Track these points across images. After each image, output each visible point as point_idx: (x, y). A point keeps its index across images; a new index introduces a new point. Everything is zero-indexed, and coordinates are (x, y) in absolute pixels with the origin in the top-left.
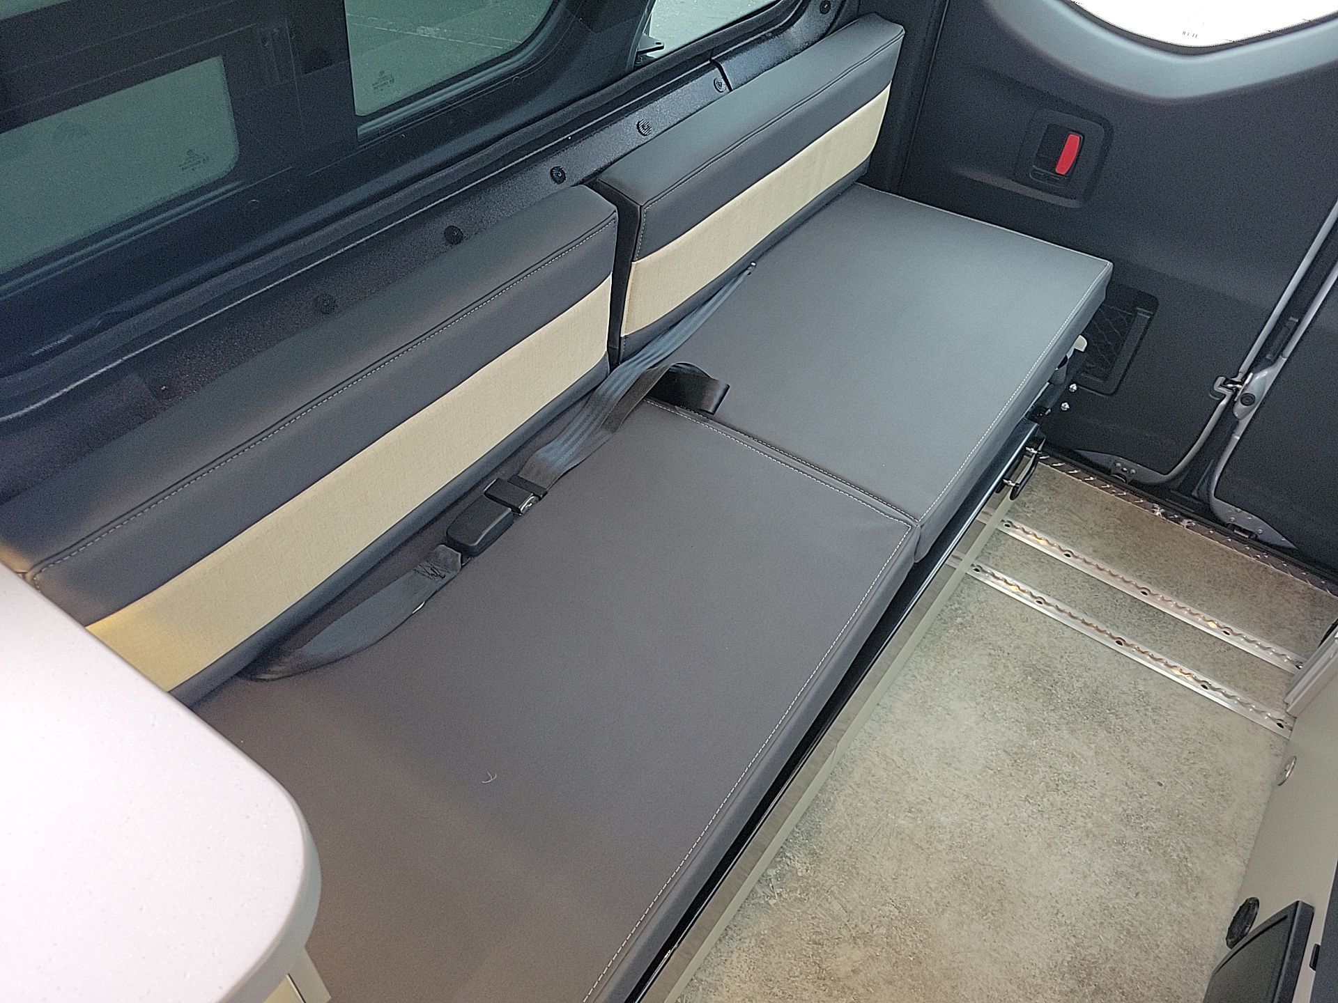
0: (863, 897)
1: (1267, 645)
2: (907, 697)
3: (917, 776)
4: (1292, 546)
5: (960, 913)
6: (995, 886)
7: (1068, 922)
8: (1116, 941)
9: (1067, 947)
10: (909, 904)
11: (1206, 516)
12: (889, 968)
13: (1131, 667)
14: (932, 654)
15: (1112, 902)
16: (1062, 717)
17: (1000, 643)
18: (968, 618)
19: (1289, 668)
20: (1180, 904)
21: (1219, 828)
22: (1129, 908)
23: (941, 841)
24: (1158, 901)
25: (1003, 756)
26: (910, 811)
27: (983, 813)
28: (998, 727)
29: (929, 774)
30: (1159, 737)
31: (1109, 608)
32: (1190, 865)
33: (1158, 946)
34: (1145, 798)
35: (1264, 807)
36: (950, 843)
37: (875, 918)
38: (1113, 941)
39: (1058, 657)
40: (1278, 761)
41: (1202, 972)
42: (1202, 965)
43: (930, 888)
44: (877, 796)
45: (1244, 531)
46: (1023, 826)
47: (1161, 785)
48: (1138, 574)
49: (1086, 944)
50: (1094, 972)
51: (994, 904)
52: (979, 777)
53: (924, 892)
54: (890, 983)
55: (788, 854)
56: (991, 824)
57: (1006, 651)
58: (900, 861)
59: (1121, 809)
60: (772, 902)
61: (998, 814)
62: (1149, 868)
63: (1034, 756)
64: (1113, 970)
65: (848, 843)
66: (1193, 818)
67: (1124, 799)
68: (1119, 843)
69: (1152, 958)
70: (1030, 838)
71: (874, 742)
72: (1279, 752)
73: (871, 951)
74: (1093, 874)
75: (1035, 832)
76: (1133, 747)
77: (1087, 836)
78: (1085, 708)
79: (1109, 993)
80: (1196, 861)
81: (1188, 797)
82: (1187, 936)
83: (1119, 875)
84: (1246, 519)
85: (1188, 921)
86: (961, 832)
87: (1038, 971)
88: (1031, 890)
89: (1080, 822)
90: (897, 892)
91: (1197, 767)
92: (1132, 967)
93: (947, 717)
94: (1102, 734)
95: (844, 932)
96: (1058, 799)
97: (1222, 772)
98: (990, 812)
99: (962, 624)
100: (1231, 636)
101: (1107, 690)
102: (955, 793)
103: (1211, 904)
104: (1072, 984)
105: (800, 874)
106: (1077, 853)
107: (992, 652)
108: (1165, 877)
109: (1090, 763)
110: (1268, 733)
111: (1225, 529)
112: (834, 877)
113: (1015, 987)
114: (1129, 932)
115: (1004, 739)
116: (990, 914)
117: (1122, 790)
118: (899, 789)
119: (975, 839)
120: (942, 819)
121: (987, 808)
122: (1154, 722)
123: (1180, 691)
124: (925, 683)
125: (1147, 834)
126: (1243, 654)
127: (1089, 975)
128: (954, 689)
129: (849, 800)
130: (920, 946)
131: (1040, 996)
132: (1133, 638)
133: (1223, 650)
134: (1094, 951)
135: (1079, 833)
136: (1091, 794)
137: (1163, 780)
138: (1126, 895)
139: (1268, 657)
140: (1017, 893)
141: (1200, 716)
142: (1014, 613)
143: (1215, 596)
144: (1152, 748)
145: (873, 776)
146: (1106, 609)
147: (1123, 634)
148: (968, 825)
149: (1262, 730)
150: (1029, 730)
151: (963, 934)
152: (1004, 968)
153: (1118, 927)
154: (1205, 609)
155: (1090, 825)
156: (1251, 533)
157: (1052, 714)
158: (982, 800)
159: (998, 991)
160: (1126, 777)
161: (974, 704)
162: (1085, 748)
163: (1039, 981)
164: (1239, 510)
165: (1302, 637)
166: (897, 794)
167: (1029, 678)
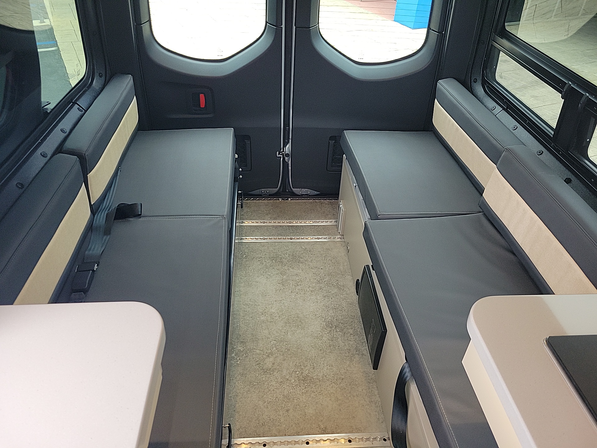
0: (264, 344)
1: (327, 221)
2: (242, 285)
3: (259, 304)
4: (319, 193)
5: (292, 331)
6: (297, 318)
7: (320, 315)
8: (333, 312)
9: (323, 321)
10: (277, 337)
11: (294, 195)
12: (282, 357)
13: (298, 244)
14: (243, 269)
15: (327, 304)
16: (288, 266)
17: (260, 256)
18: (247, 254)
19: (335, 224)
20: (342, 295)
21: (341, 271)
22: (332, 303)
23: (276, 317)
24: (337, 297)
25: (279, 285)
26: (263, 314)
27: (283, 303)
28: (273, 278)
29: (262, 302)
30: (314, 257)
31: (283, 231)
32: (339, 284)
33: (343, 307)
34: (320, 274)
35: (348, 260)
36: (279, 316)
37: (270, 347)
38: (333, 313)
39: (278, 251)
40: (345, 248)
41: (356, 307)
42: (355, 305)
43: (280, 330)
44: (251, 316)
45: (305, 195)
46: (295, 299)
47: (322, 269)
48: (285, 219)
49: (327, 318)
50: (333, 323)
51: (299, 323)
52: (276, 294)
53: (279, 332)
54: (285, 360)
55: (235, 347)
56: (286, 304)
57: (263, 257)
58: (268, 329)
59: (316, 281)
60: (238, 362)
61: (287, 300)
62: (331, 291)
63: (287, 280)
64: (336, 320)
65: (250, 333)
66: (334, 272)
67: (315, 278)
68: (320, 289)
69: (344, 311)
70: (298, 302)
71: (241, 302)
72: (344, 245)
73: (275, 356)
74: (319, 301)
75: (299, 299)
76: (310, 263)
77: (312, 292)
78: (293, 261)
79: (339, 326)
80: (340, 282)
81: (330, 268)
82: (348, 301)
83: (325, 297)
84: (304, 191)
85: (347, 297)
86: (280, 311)
87: (319, 332)
88: (306, 314)
89: (308, 290)
90: (272, 337)
91: (328, 260)
92: (340, 316)
93: (257, 283)
94: (301, 265)
95: (264, 356)
96: (299, 287)
97: (334, 257)
98: (284, 301)
99: (246, 257)
100: (317, 223)
101: (295, 253)
102: (272, 302)
103: (349, 290)
104: (329, 329)
105: (242, 350)
106: (312, 298)
107: (259, 259)
108: (336, 290)
109: (302, 274)
110: (339, 242)
111: (301, 196)
112: (252, 344)
113: (316, 339)
114: (335, 309)
115: (277, 280)
116: (299, 326)
117: (314, 276)
118: (256, 311)
119: (285, 310)
120: (273, 311)
121: (283, 301)
122: (311, 254)
123: (313, 243)
124: (245, 278)
125: (326, 283)
126: (323, 226)
127: (332, 324)
128: (255, 275)
129: (244, 322)
130: (287, 346)
131: (323, 337)
132: (294, 236)
133: (317, 227)
134: (330, 318)
135: (310, 292)
136: (307, 281)
137: (322, 267)
138: (329, 300)
139: (328, 224)
140: (303, 317)
141: (321, 247)
142: (259, 246)
143: (308, 215)
144: (315, 261)
145: (246, 311)
146: (282, 232)
147: (291, 236)
148: (281, 308)
149: (338, 242)
150: (281, 274)
151: (296, 335)
152: (311, 337)
153: (332, 309)
154: (307, 219)
155: (311, 289)
156: (307, 195)
157: (285, 267)
158: (280, 299)
159: (312, 343)
160: (313, 272)
161: (263, 276)
162: (299, 270)
163: (321, 334)
164: (301, 189)
165: (334, 215)
166: (256, 312)
167: (274, 261)
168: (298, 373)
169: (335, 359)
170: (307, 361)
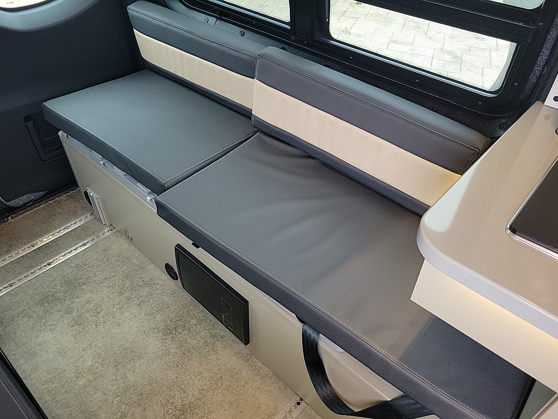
0: (106, 412)
1: (80, 219)
2: (22, 361)
3: (64, 369)
4: (47, 191)
5: (130, 370)
6: (125, 351)
7: (149, 329)
8: (161, 315)
9: (158, 333)
10: (117, 391)
11: (13, 211)
12: (139, 408)
13: (63, 265)
14: (7, 342)
15: (148, 311)
16: (69, 299)
17: (21, 310)
19: (92, 217)
20: (157, 289)
21: (138, 265)
22: (152, 306)
23: (97, 368)
24: (154, 296)
25: (74, 328)
26: (78, 378)
27: (94, 346)
28: (60, 325)
29: (65, 363)
30: (96, 269)
31: (32, 261)
32: (146, 280)
33: (168, 302)
34: (116, 283)
35: (137, 249)
36: (100, 364)
37: (117, 409)
38: (161, 316)
39: (42, 289)
40: (123, 237)
41: (181, 293)
42: (179, 292)
43: (115, 379)
44: (63, 391)
45: (29, 202)
46: (106, 332)
47: (114, 276)
48: (23, 244)
49: (159, 326)
50: (169, 327)
51: (131, 355)
52: (78, 342)
53: (115, 383)
56: (100, 344)
57: (26, 309)
58: (98, 389)
59: (117, 293)
61: (97, 340)
62: (142, 294)
63: (80, 316)
64: (170, 321)
65: (79, 412)
66: (130, 272)
67: (114, 291)
68: (128, 300)
69: (171, 306)
70: (113, 331)
71: (36, 385)
72: (121, 235)
73: (130, 414)
74: (136, 313)
75: (111, 328)
76: (96, 279)
77: (121, 309)
78: (70, 289)
79: (177, 325)
80: (145, 278)
81: (122, 270)
82: (168, 292)
83: (140, 304)
84: (24, 199)
85: (164, 289)
86: (98, 358)
87: (162, 347)
88: (132, 338)
89: (115, 310)
90: (110, 395)
91: (113, 262)
92: (172, 314)
93: (43, 346)
94: (85, 287)
96: (102, 314)
97: (119, 255)
98: (95, 343)
100: (70, 227)
101: (67, 277)
102: (80, 355)
103: (161, 280)
104: (170, 336)
106: (126, 316)
107: (23, 315)
108: (147, 290)
109: (93, 296)
110: (112, 235)
111: (24, 207)
113: (164, 358)
114: (160, 310)
115: (67, 325)
116: (135, 358)
117: (110, 290)
118: (65, 380)
119: (103, 353)
120: (88, 364)
121: (93, 343)
122: (89, 267)
123: (82, 253)
124: (20, 351)
125: (130, 289)
126: (79, 228)
127: (169, 330)
128: (31, 338)
129: (58, 406)
130: (136, 391)
131: (170, 350)
132: (51, 259)
133: (74, 232)
134: (162, 324)
135: (119, 312)
136: (106, 301)
137: (113, 274)
138: (148, 305)
139: (84, 221)
140: (131, 344)
141: (95, 252)
142: (9, 298)
143: (50, 224)
144: (99, 273)
145: (53, 390)
146: (31, 263)
147: (47, 261)
148: (96, 353)
149: (110, 236)
150: (68, 313)
151: (138, 372)
152: (156, 359)
153: (157, 312)
154: (54, 230)
155: (118, 307)
156: (31, 201)
157: (66, 302)
158: (88, 344)
159: (163, 365)
160: (106, 286)
161: (44, 332)
162: (87, 295)
163: (165, 348)
164: (19, 198)
165: (83, 208)
166: (67, 381)
167: (44, 304)
168: (170, 411)
169: (198, 363)
170: (171, 390)
